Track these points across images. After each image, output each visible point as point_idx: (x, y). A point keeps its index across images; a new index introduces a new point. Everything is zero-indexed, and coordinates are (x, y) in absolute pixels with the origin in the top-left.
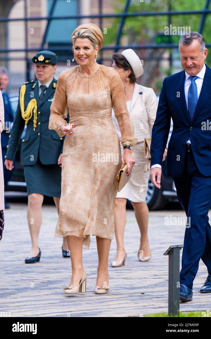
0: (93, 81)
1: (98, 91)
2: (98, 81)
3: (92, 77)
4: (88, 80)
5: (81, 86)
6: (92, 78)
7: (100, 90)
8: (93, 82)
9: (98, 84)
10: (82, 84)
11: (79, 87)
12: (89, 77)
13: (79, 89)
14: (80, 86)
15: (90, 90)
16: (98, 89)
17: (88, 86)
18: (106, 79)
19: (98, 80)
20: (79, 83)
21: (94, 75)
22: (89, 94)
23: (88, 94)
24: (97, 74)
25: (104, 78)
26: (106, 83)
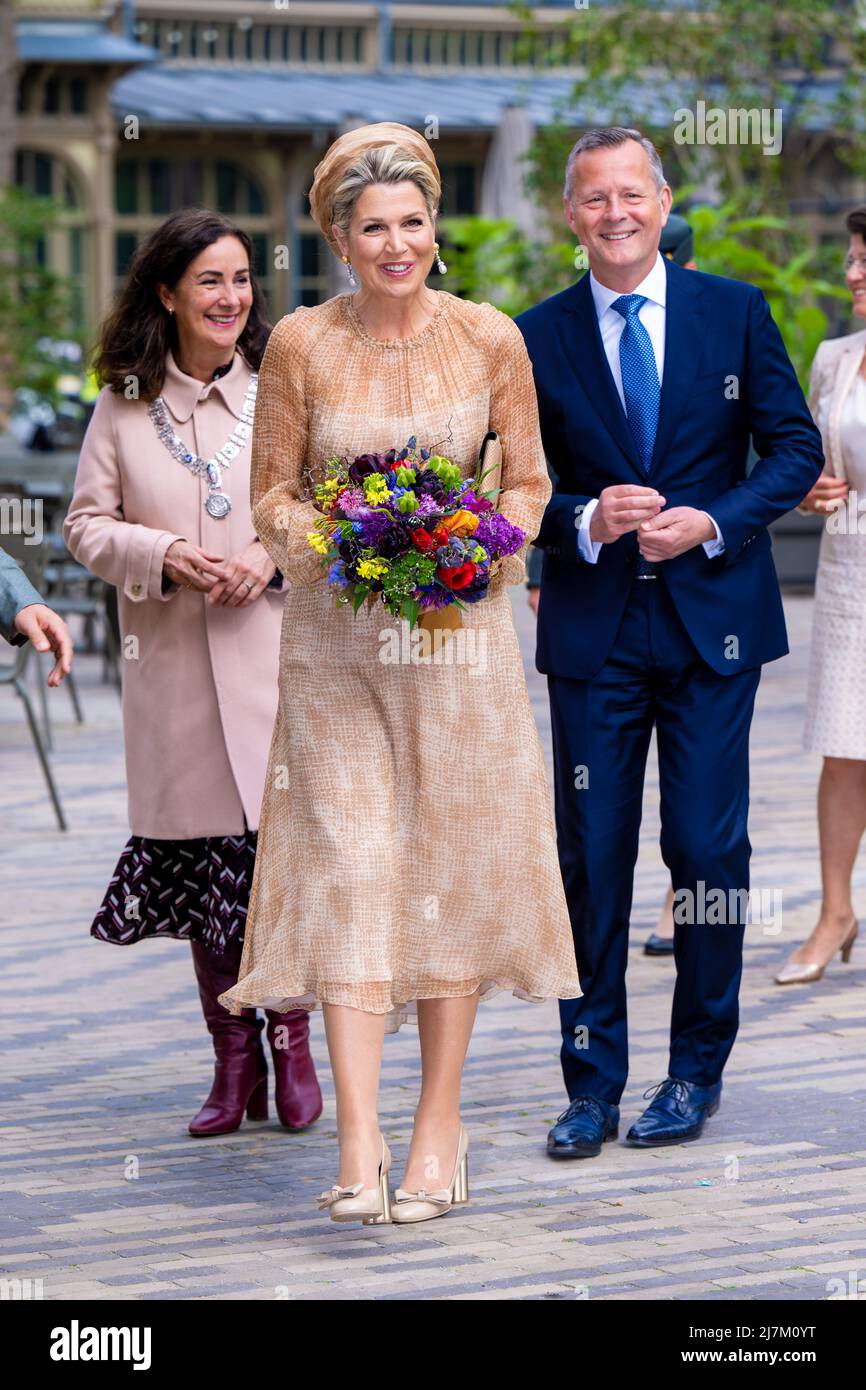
0: (421, 362)
1: (447, 403)
2: (444, 362)
3: (417, 346)
4: (401, 357)
5: (376, 385)
6: (419, 349)
7: (454, 400)
8: (422, 368)
9: (446, 373)
10: (379, 376)
11: (367, 388)
12: (407, 348)
13: (369, 398)
14: (372, 384)
15: (413, 402)
16: (445, 395)
17: (402, 383)
18: (473, 355)
19: (443, 357)
20: (366, 372)
21: (422, 335)
22: (413, 419)
23: (407, 418)
24: (436, 331)
25: (467, 348)
26: (474, 371)
